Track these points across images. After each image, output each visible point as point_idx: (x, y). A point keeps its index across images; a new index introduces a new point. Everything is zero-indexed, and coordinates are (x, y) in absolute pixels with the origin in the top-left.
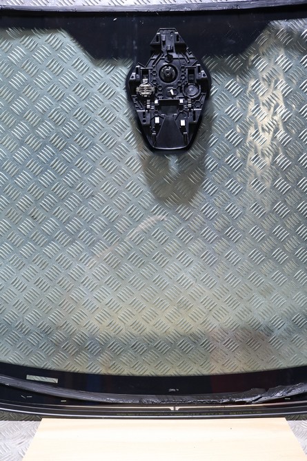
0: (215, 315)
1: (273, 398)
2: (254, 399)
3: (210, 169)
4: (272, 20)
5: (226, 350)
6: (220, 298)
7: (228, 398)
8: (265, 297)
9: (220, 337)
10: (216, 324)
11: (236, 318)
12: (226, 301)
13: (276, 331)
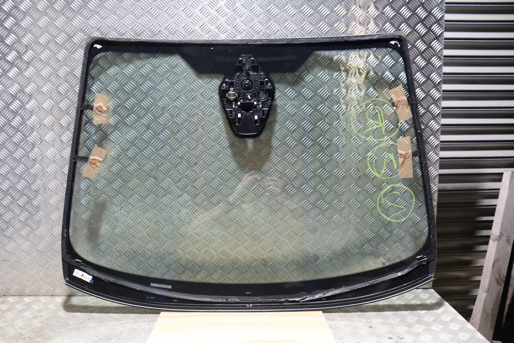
0: (278, 246)
1: (314, 298)
2: (301, 299)
3: (274, 146)
6: (281, 234)
8: (313, 234)
9: (282, 262)
10: (279, 252)
11: (293, 248)
12: (286, 236)
13: (321, 258)
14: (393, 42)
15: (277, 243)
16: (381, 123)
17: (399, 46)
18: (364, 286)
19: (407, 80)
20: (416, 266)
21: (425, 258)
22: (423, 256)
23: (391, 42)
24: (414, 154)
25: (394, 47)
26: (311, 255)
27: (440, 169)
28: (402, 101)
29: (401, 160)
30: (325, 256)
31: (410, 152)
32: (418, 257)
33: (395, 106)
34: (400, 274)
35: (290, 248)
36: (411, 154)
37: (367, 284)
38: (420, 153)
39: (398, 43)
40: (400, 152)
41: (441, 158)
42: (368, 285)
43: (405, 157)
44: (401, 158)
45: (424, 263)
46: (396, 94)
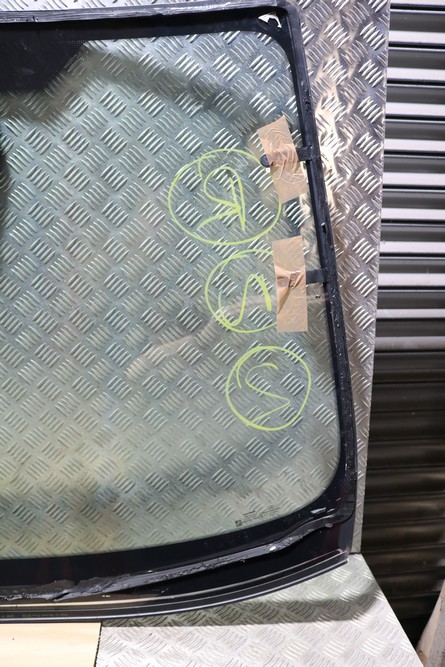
0: (30, 471)
1: (85, 594)
2: (56, 595)
3: (7, 260)
4: (87, 40)
5: (51, 521)
6: (34, 446)
7: (21, 593)
8: (101, 446)
9: (40, 502)
10: (33, 483)
11: (62, 475)
12: (44, 451)
13: (123, 495)
14: (265, 18)
15: (27, 464)
16: (236, 205)
17: (280, 26)
18: (193, 571)
19: (298, 105)
20: (310, 531)
21: (331, 513)
22: (328, 509)
23: (261, 18)
24: (311, 277)
25: (269, 29)
26: (100, 490)
27: (378, 308)
28: (285, 154)
29: (280, 290)
30: (132, 492)
31: (302, 271)
32: (314, 512)
33: (268, 166)
34: (273, 548)
35: (55, 475)
36: (305, 278)
37: (199, 567)
38: (325, 273)
39: (277, 19)
40: (279, 271)
41: (380, 288)
42: (203, 569)
43: (290, 284)
44: (280, 284)
45: (328, 525)
46: (272, 137)
